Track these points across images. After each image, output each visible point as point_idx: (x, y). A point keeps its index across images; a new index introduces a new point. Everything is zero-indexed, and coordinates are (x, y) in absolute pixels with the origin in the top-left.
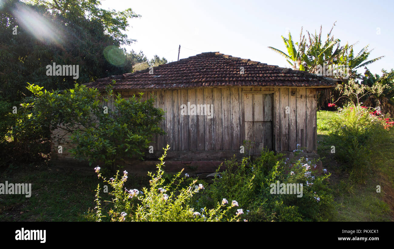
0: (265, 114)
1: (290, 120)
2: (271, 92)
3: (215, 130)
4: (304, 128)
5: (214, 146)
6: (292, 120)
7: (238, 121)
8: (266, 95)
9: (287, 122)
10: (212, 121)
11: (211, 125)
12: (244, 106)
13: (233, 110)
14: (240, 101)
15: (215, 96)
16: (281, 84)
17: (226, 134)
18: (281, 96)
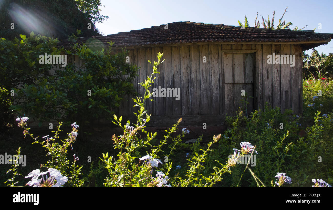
0: (246, 75)
1: (273, 80)
2: (253, 51)
3: (192, 93)
4: (288, 89)
5: (191, 110)
6: (276, 81)
7: (218, 82)
8: (247, 54)
9: (270, 83)
10: (190, 83)
11: (188, 87)
12: (224, 66)
13: (212, 70)
14: (220, 61)
15: (193, 56)
16: (266, 40)
17: (204, 97)
18: (263, 55)
